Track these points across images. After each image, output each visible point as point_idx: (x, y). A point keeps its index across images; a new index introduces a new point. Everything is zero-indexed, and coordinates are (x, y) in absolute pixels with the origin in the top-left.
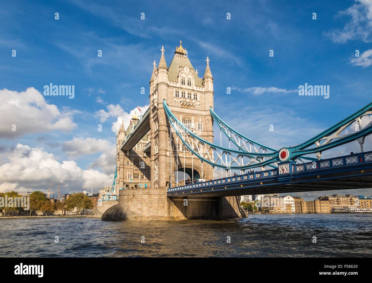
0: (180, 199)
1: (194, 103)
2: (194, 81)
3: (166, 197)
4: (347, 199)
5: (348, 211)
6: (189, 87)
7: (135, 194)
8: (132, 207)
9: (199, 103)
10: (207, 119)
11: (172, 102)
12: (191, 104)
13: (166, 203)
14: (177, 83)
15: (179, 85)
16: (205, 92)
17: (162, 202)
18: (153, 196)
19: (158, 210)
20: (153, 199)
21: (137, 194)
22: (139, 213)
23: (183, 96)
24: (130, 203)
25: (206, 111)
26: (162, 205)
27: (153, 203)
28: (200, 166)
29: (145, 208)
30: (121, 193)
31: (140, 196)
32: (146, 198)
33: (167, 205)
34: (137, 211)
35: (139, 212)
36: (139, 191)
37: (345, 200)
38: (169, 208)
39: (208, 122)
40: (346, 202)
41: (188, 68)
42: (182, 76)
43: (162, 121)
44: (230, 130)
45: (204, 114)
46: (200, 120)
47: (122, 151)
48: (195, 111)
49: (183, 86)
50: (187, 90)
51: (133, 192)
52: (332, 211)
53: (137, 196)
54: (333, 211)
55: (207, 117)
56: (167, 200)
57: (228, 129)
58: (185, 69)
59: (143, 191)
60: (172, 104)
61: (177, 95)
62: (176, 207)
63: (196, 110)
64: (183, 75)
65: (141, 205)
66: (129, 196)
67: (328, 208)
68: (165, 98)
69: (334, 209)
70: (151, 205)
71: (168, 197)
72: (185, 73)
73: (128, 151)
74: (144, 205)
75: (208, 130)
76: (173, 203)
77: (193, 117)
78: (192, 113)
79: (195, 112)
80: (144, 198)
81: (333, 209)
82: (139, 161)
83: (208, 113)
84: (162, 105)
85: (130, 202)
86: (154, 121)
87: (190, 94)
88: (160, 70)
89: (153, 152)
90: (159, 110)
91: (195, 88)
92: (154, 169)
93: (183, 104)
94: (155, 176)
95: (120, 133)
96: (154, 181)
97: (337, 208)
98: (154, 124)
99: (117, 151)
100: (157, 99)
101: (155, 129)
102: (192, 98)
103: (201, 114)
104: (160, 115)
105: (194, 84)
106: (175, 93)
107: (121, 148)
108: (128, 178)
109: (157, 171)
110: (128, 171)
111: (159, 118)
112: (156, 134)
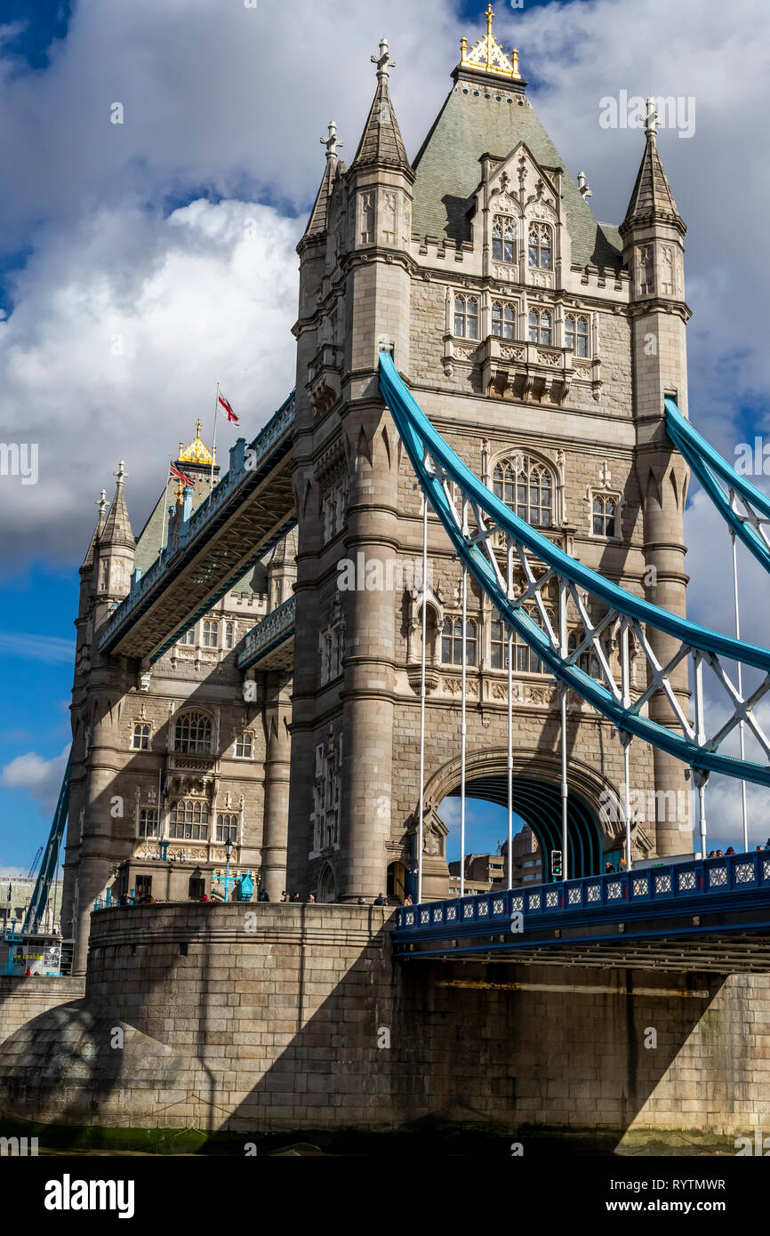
1: (564, 372)
2: (565, 240)
3: (388, 964)
6: (537, 277)
7: (189, 935)
8: (169, 1025)
9: (595, 374)
10: (644, 471)
11: (428, 367)
12: (549, 378)
13: (387, 1002)
14: (466, 255)
15: (476, 263)
16: (632, 307)
17: (359, 998)
18: (305, 952)
19: (333, 1050)
21: (203, 936)
23: (503, 331)
24: (156, 995)
25: (642, 419)
26: (361, 1015)
27: (304, 1001)
29: (253, 1034)
30: (106, 926)
31: (224, 949)
32: (258, 964)
33: (389, 1017)
36: (220, 921)
39: (649, 487)
41: (529, 165)
42: (493, 210)
45: (630, 442)
46: (605, 475)
48: (572, 418)
50: (524, 295)
51: (178, 922)
53: (206, 949)
55: (644, 459)
56: (395, 983)
60: (429, 375)
61: (465, 325)
63: (579, 412)
65: (228, 1014)
66: (155, 947)
68: (391, 339)
71: (397, 961)
72: (512, 195)
73: (144, 664)
75: (651, 541)
77: (561, 460)
79: (572, 427)
80: (245, 963)
82: (209, 726)
84: (374, 380)
85: (156, 987)
86: (318, 480)
87: (543, 318)
88: (363, 177)
89: (307, 673)
90: (354, 413)
91: (572, 282)
92: (313, 779)
93: (499, 380)
94: (316, 824)
95: (101, 551)
96: (311, 857)
98: (319, 495)
99: (79, 659)
100: (342, 349)
101: (323, 530)
102: (558, 340)
103: (613, 439)
104: (357, 443)
105: (566, 256)
106: (451, 313)
107: (100, 643)
108: (136, 834)
109: (333, 793)
110: (142, 787)
111: (347, 459)
112: (331, 560)
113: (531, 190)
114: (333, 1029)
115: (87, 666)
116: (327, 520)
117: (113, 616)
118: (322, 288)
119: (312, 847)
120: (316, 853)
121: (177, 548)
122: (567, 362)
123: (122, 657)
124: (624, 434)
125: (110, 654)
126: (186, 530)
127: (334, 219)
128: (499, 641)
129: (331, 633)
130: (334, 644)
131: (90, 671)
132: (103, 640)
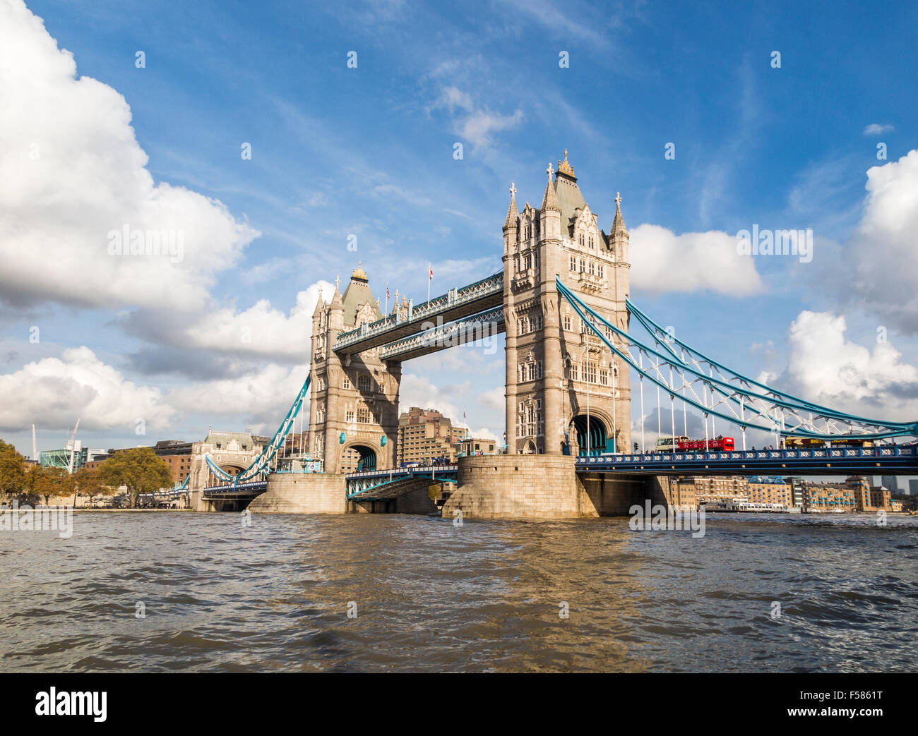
0: (593, 478)
1: (601, 285)
2: (598, 241)
3: (574, 474)
4: (727, 483)
5: (733, 507)
7: (518, 465)
8: (513, 492)
9: (605, 285)
10: (619, 319)
11: (567, 280)
12: (597, 287)
13: (574, 486)
14: (573, 242)
15: (576, 245)
16: (615, 264)
17: (568, 484)
18: (554, 470)
19: (562, 499)
20: (554, 477)
21: (523, 465)
22: (530, 504)
23: (582, 270)
24: (507, 483)
25: (619, 302)
26: (568, 489)
27: (554, 485)
28: (609, 413)
29: (540, 495)
32: (541, 474)
33: (575, 490)
34: (525, 500)
35: (528, 502)
36: (528, 460)
37: (725, 483)
38: (578, 497)
40: (726, 488)
41: (589, 212)
42: (580, 228)
43: (553, 319)
44: (686, 349)
45: (615, 309)
47: (335, 355)
48: (601, 300)
49: (582, 249)
50: (588, 258)
51: (514, 460)
55: (619, 315)
56: (576, 480)
58: (585, 212)
59: (536, 460)
61: (573, 267)
63: (603, 298)
64: (582, 225)
65: (533, 488)
67: (692, 500)
68: (559, 271)
70: (550, 488)
71: (577, 473)
72: (585, 222)
73: (349, 356)
74: (538, 488)
76: (583, 486)
78: (596, 304)
79: (601, 303)
80: (537, 474)
82: (370, 381)
83: (623, 307)
84: (554, 285)
85: (507, 481)
86: (516, 312)
87: (592, 266)
88: (548, 213)
89: (513, 378)
90: (548, 295)
91: (600, 254)
92: (518, 413)
93: (585, 287)
94: (521, 427)
95: (332, 312)
96: (518, 438)
97: (709, 501)
98: (516, 317)
99: (317, 352)
100: (536, 271)
101: (518, 330)
102: (596, 274)
103: (610, 307)
104: (549, 306)
105: (599, 245)
106: (570, 262)
107: (334, 348)
108: (345, 421)
109: (531, 419)
110: (348, 402)
111: (544, 310)
112: (524, 341)
113: (590, 222)
114: (561, 493)
115: (324, 355)
116: (520, 326)
117: (340, 337)
118: (518, 246)
119: (518, 435)
120: (520, 437)
121: (405, 320)
122: (601, 281)
123: (341, 353)
124: (613, 306)
125: (337, 352)
126: (411, 314)
127: (524, 223)
128: (584, 372)
129: (527, 366)
130: (528, 369)
131: (327, 358)
132: (337, 347)
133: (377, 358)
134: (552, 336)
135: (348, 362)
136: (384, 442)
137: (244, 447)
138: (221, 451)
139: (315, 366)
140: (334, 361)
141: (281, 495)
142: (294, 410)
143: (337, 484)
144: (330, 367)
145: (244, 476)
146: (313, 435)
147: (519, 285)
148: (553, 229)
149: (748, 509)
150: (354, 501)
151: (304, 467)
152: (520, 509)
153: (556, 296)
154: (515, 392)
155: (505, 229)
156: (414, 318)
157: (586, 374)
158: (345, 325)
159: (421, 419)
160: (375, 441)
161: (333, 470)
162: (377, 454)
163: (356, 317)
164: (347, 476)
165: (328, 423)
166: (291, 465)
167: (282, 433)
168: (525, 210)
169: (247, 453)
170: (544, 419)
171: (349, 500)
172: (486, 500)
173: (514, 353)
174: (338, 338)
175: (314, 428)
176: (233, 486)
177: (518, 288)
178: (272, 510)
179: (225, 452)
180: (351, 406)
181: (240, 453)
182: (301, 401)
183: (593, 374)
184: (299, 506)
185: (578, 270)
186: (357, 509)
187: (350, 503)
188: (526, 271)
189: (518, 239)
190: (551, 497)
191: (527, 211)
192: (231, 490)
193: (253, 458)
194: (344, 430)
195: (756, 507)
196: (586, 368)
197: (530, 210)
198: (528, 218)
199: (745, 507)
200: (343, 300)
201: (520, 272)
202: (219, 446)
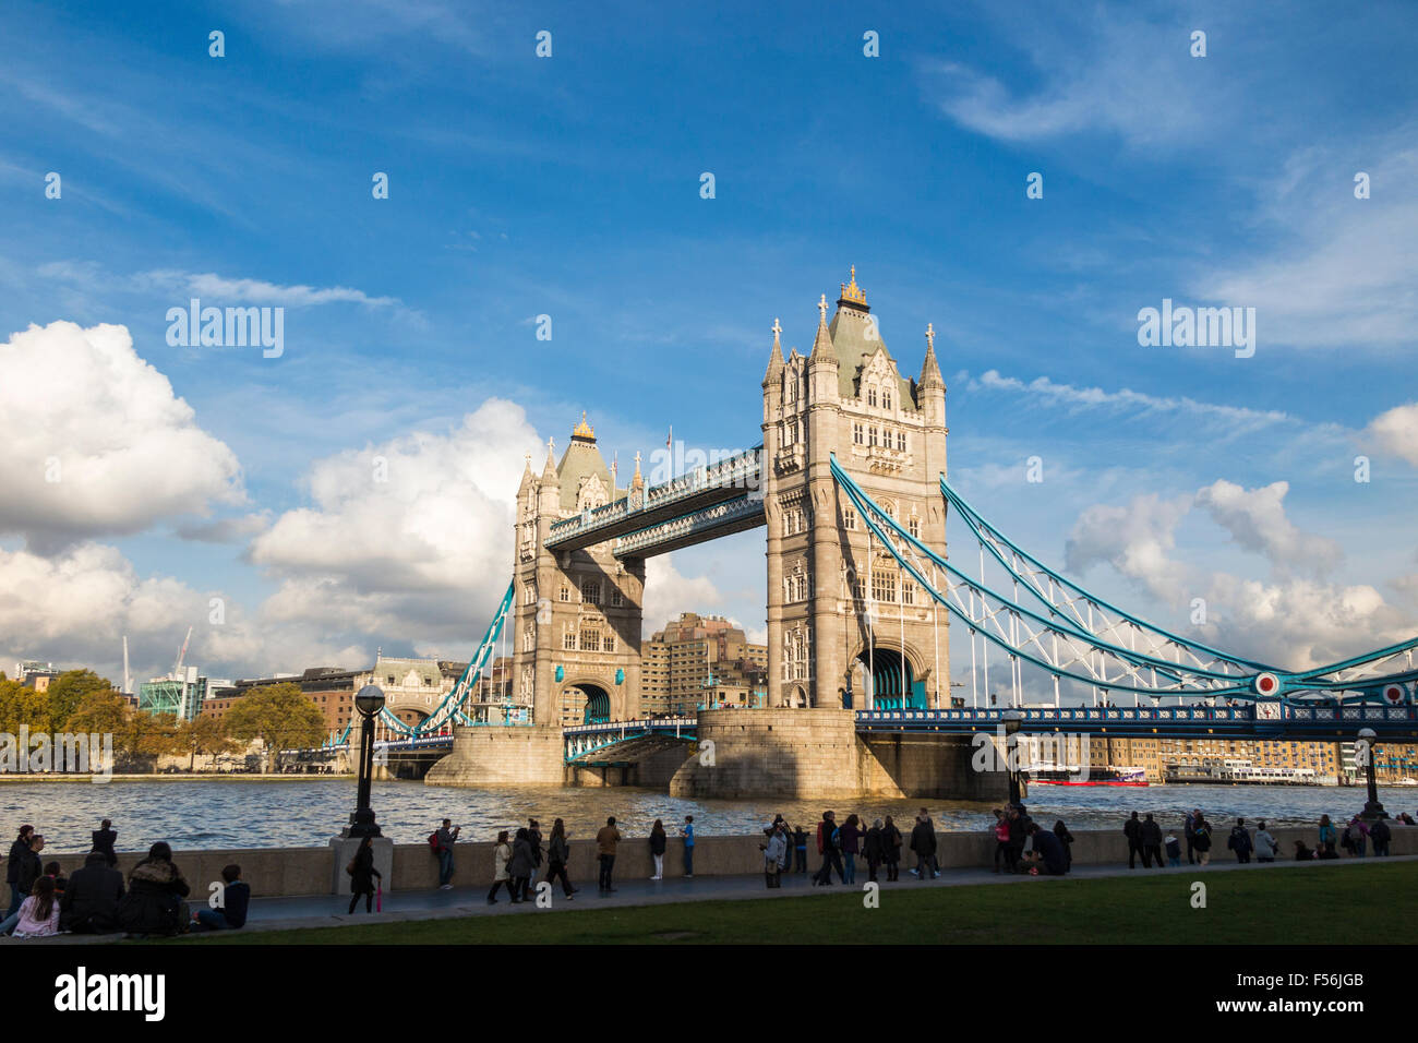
0: (884, 740)
1: (901, 462)
2: (898, 396)
3: (853, 735)
5: (1223, 774)
6: (887, 414)
7: (773, 723)
8: (764, 760)
9: (909, 461)
10: (931, 509)
11: (847, 459)
12: (895, 464)
13: (854, 750)
14: (859, 403)
15: (862, 407)
16: (925, 428)
17: (844, 749)
18: (823, 729)
19: (835, 770)
20: (822, 740)
21: (780, 722)
22: (787, 777)
23: (873, 442)
24: (756, 748)
25: (930, 483)
26: (845, 756)
27: (823, 751)
28: (916, 644)
29: (803, 764)
31: (790, 729)
32: (804, 735)
33: (855, 756)
34: (782, 772)
36: (786, 716)
38: (860, 766)
39: (932, 515)
41: (883, 358)
42: (869, 381)
43: (826, 515)
44: (1016, 551)
45: (925, 494)
46: (914, 509)
47: (549, 553)
48: (902, 482)
49: (872, 411)
50: (882, 423)
51: (767, 717)
52: (1169, 775)
53: (782, 729)
54: (1172, 774)
55: (931, 503)
56: (857, 744)
57: (1009, 550)
58: (877, 357)
59: (796, 717)
60: (846, 463)
61: (858, 439)
62: (876, 762)
63: (905, 480)
64: (873, 378)
66: (755, 727)
67: (1154, 761)
68: (835, 448)
69: (1177, 767)
70: (817, 755)
71: (857, 733)
72: (877, 373)
73: (567, 554)
74: (800, 755)
75: (934, 540)
76: (868, 751)
77: (897, 502)
78: (893, 489)
79: (902, 486)
80: (798, 735)
81: (1171, 768)
82: (599, 588)
83: (936, 490)
84: (828, 467)
85: (756, 745)
86: (780, 503)
87: (887, 434)
88: (820, 366)
89: (777, 596)
90: (818, 481)
91: (901, 416)
92: (784, 647)
93: (876, 465)
94: (787, 667)
95: (543, 490)
96: (784, 682)
97: (1184, 763)
98: (781, 510)
99: (524, 548)
100: (804, 446)
101: (783, 529)
102: (895, 446)
103: (917, 492)
104: (821, 497)
105: (898, 403)
106: (853, 432)
107: (546, 542)
108: (563, 648)
109: (801, 655)
110: (567, 622)
111: (814, 502)
112: (791, 544)
113: (885, 371)
114: (834, 762)
115: (533, 553)
116: (787, 523)
117: (555, 526)
118: (782, 409)
119: (783, 678)
120: (787, 680)
121: (639, 507)
122: (901, 456)
123: (557, 550)
124: (922, 490)
125: (552, 549)
126: (647, 498)
127: (789, 376)
128: (876, 588)
129: (794, 580)
130: (796, 584)
131: (537, 557)
132: (550, 541)
133: (609, 555)
134: (825, 539)
135: (567, 563)
136: (620, 678)
137: (428, 681)
138: (394, 688)
139: (521, 568)
140: (548, 560)
141: (473, 758)
142: (493, 632)
143: (551, 742)
144: (541, 571)
145: (425, 727)
146: (518, 668)
147: (782, 466)
148: (826, 388)
149: (1249, 778)
150: (575, 767)
151: (505, 716)
152: (776, 784)
153: (831, 483)
154: (780, 617)
155: (765, 386)
156: (650, 505)
157: (879, 590)
158: (561, 507)
159: (699, 633)
160: (606, 678)
161: (545, 721)
162: (611, 697)
163: (578, 495)
164: (565, 730)
165: (539, 652)
166: (487, 714)
167: (477, 664)
168: (790, 361)
169: (432, 690)
170: (815, 657)
171: (569, 765)
172: (729, 772)
173: (778, 561)
174: (552, 529)
175: (520, 659)
176: (410, 741)
177: (782, 471)
178: (459, 779)
179: (400, 689)
180: (571, 626)
181: (422, 690)
182: (503, 618)
183: (891, 589)
184: (496, 774)
185: (866, 442)
186: (580, 779)
187: (570, 770)
188: (792, 446)
189: (782, 400)
190: (820, 767)
191: (793, 361)
192: (407, 747)
193: (441, 698)
194: (561, 661)
195: (1264, 775)
196: (878, 581)
197: (797, 360)
198: (795, 371)
199: (1244, 775)
200: (559, 471)
201: (785, 448)
202: (391, 680)
